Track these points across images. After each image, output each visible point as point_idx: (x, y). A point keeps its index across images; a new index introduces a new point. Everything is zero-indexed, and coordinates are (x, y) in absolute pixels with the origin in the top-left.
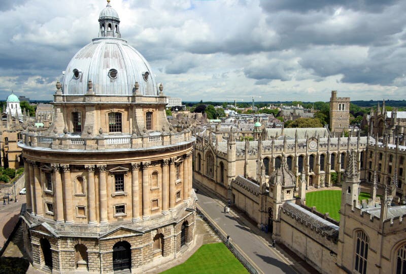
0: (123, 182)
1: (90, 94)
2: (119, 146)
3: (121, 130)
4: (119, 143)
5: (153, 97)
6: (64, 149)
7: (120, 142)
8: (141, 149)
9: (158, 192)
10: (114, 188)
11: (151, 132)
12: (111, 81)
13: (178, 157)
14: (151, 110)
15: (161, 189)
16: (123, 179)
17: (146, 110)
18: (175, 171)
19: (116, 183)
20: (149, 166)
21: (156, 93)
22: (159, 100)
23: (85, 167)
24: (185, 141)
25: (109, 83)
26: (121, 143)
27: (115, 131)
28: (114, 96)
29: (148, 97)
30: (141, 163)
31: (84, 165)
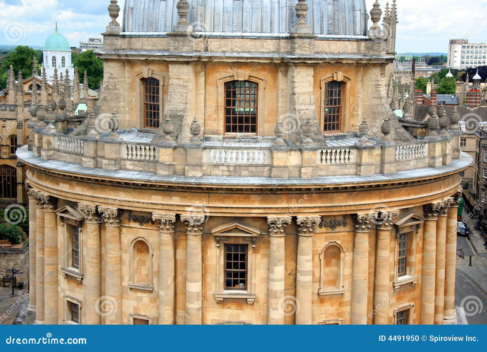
0: (244, 266)
1: (181, 30)
2: (237, 169)
3: (254, 130)
4: (240, 162)
5: (349, 40)
6: (107, 171)
7: (243, 158)
8: (295, 182)
9: (341, 304)
10: (222, 279)
11: (337, 138)
13: (405, 211)
14: (340, 77)
15: (347, 297)
16: (244, 257)
17: (326, 76)
18: (392, 250)
19: (228, 265)
20: (318, 230)
21: (359, 28)
22: (368, 48)
23: (154, 217)
24: (432, 166)
26: (245, 162)
27: (241, 130)
28: (243, 37)
29: (334, 39)
30: (294, 219)
31: (151, 213)
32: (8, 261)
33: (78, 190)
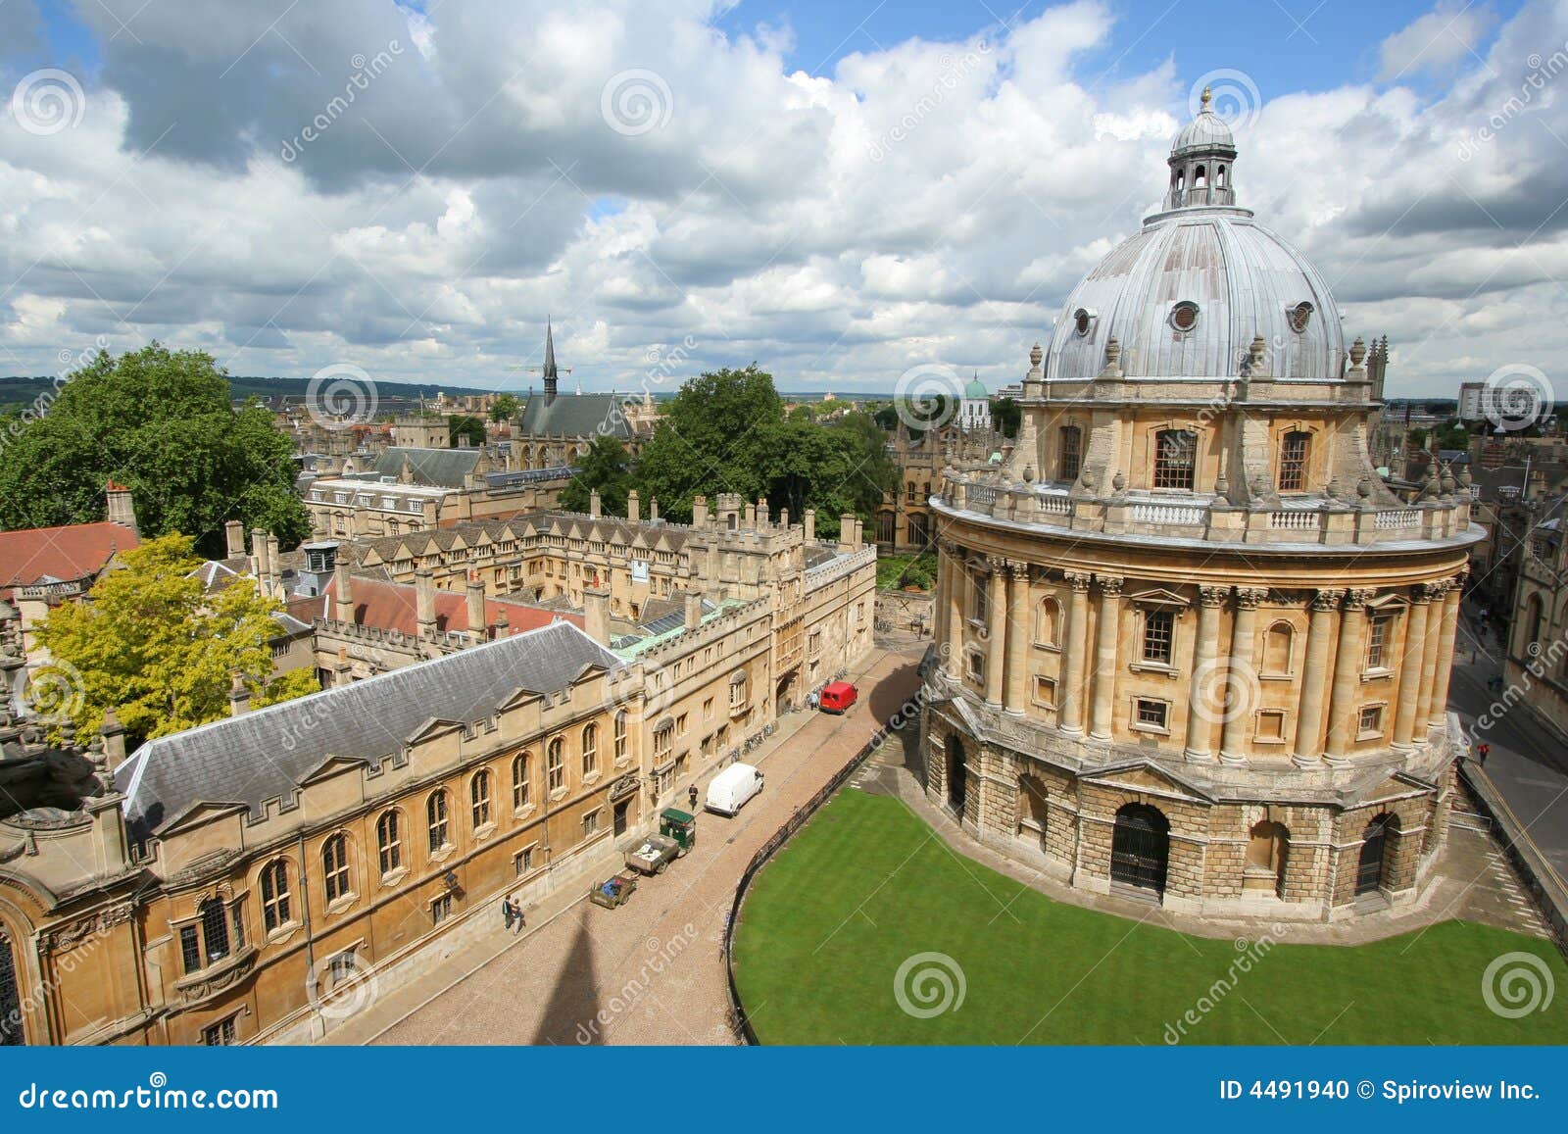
0: (1168, 636)
1: (1109, 376)
2: (1166, 529)
3: (1190, 485)
4: (1169, 520)
5: (1319, 384)
6: (1018, 522)
7: (1174, 517)
8: (1236, 547)
9: (1288, 692)
10: (1140, 647)
11: (1296, 498)
12: (1177, 339)
13: (1382, 592)
14: (1304, 426)
15: (1297, 685)
16: (1169, 627)
17: (1285, 425)
18: (1363, 636)
19: (1149, 634)
20: (1263, 604)
21: (1334, 368)
22: (1343, 394)
23: (1066, 575)
24: (1427, 537)
25: (1168, 343)
26: (1176, 521)
27: (1173, 484)
28: (1181, 382)
29: (1298, 383)
30: (1234, 589)
31: (1063, 571)
32: (917, 606)
33: (988, 541)
